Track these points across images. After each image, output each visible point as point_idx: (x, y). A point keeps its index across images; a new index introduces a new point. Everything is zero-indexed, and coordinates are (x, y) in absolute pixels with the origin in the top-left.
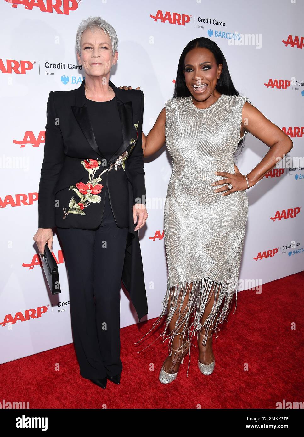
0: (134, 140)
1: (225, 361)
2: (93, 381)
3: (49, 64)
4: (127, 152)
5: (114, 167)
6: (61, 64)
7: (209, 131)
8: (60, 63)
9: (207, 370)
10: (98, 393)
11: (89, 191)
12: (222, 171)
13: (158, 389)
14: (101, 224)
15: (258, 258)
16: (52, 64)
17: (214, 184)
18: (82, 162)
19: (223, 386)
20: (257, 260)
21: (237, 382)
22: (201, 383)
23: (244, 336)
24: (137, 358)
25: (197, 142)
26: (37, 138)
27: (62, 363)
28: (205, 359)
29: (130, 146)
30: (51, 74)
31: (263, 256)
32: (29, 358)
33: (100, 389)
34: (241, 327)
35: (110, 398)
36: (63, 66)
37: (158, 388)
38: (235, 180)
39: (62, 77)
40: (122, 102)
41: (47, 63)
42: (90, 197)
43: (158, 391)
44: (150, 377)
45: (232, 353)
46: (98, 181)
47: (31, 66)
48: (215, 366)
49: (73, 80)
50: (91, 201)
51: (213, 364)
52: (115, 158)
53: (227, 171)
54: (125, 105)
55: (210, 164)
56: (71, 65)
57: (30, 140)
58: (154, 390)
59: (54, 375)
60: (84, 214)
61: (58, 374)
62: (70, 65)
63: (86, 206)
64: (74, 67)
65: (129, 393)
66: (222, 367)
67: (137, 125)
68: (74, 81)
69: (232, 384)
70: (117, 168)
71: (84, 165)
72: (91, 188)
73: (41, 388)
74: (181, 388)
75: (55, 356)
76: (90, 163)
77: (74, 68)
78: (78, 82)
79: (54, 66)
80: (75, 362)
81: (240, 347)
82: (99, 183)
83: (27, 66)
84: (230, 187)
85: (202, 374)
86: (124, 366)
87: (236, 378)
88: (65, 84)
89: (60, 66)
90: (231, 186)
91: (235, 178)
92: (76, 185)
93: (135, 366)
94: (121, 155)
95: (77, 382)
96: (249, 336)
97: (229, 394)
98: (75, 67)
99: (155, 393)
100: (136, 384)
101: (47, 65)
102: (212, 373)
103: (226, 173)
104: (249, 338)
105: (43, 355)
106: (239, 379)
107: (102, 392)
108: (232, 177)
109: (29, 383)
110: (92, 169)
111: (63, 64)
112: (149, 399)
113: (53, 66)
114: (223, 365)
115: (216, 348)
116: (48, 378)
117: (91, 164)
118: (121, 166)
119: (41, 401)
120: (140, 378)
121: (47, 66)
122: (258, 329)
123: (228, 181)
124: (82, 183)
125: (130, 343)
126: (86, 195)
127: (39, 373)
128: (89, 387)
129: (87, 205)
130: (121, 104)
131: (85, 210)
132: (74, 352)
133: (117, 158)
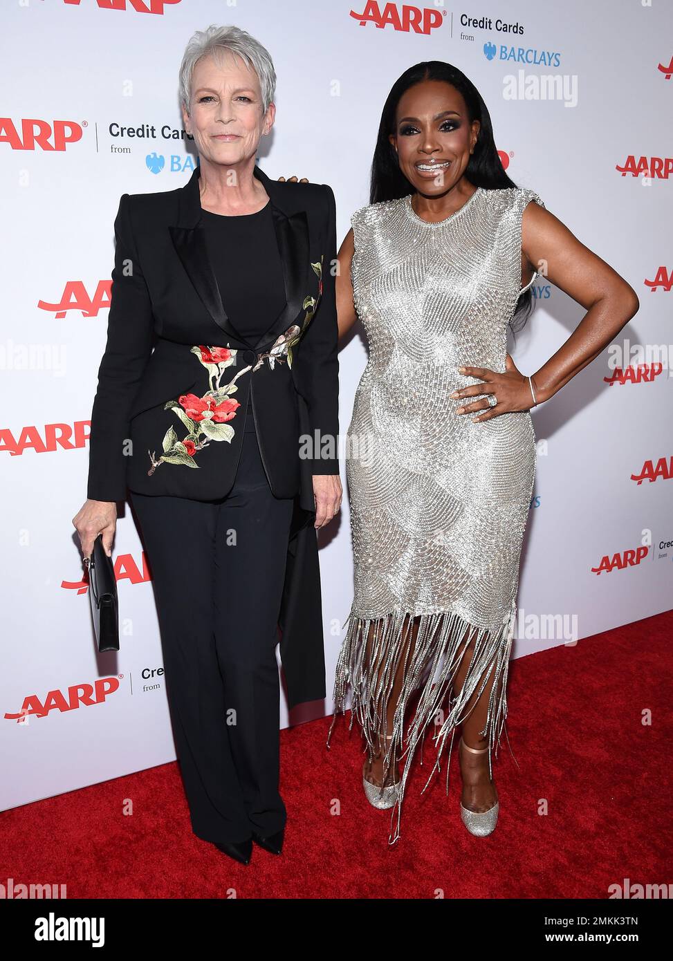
0: (313, 300)
1: (524, 804)
2: (221, 848)
3: (118, 127)
4: (297, 327)
5: (266, 361)
6: (145, 128)
7: (448, 270)
8: (143, 126)
9: (480, 825)
10: (232, 874)
11: (208, 414)
12: (475, 366)
13: (369, 867)
14: (231, 491)
15: (601, 568)
16: (125, 128)
17: (457, 395)
18: (195, 347)
19: (516, 860)
20: (599, 574)
21: (550, 852)
22: (467, 853)
23: (567, 747)
24: (321, 797)
25: (422, 297)
26: (91, 295)
27: (152, 807)
28: (475, 800)
29: (303, 312)
30: (123, 150)
31: (614, 565)
32: (79, 794)
33: (237, 866)
34: (561, 727)
35: (260, 886)
36: (150, 132)
37: (368, 865)
38: (504, 386)
39: (148, 157)
40: (283, 214)
41: (114, 126)
42: (209, 427)
43: (367, 871)
44: (352, 840)
45: (539, 786)
46: (230, 393)
47: (77, 133)
48: (499, 816)
49: (173, 163)
50: (211, 436)
51: (493, 812)
52: (268, 340)
53: (488, 367)
54: (289, 220)
55: (451, 347)
56: (170, 129)
57: (76, 301)
58: (360, 870)
59: (134, 833)
60: (194, 466)
61: (143, 832)
62: (166, 129)
63: (199, 448)
64: (176, 132)
65: (303, 876)
66: (517, 818)
67: (317, 266)
68: (176, 167)
69: (539, 857)
70: (273, 363)
71: (199, 355)
72: (213, 407)
73: (103, 862)
74: (421, 865)
75: (135, 788)
76: (211, 352)
77: (176, 136)
78: (184, 169)
79: (131, 132)
80: (182, 804)
81: (559, 774)
82: (231, 396)
83: (68, 132)
84: (492, 401)
85: (469, 834)
86: (291, 814)
87: (548, 843)
88: (156, 173)
89: (144, 132)
90: (495, 399)
91: (503, 382)
92: (181, 399)
93: (317, 813)
94: (283, 334)
95: (184, 850)
96: (579, 747)
97: (531, 881)
98: (178, 134)
99: (362, 876)
100: (319, 856)
101: (115, 130)
102: (493, 832)
103: (485, 371)
104: (579, 753)
105: (110, 788)
106: (554, 847)
107: (241, 872)
108: (496, 380)
109: (77, 850)
110: (217, 364)
111: (150, 128)
112: (348, 890)
113: (128, 132)
114: (518, 814)
115: (504, 774)
116: (121, 839)
117: (213, 354)
118: (284, 357)
119: (105, 891)
120: (328, 842)
121: (115, 133)
122: (599, 732)
123: (487, 389)
124: (193, 397)
125: (306, 761)
126: (202, 422)
127: (101, 828)
128: (212, 860)
129: (202, 445)
130: (281, 218)
131: (198, 457)
132: (180, 782)
133: (274, 341)
